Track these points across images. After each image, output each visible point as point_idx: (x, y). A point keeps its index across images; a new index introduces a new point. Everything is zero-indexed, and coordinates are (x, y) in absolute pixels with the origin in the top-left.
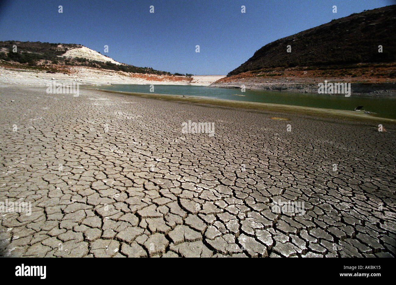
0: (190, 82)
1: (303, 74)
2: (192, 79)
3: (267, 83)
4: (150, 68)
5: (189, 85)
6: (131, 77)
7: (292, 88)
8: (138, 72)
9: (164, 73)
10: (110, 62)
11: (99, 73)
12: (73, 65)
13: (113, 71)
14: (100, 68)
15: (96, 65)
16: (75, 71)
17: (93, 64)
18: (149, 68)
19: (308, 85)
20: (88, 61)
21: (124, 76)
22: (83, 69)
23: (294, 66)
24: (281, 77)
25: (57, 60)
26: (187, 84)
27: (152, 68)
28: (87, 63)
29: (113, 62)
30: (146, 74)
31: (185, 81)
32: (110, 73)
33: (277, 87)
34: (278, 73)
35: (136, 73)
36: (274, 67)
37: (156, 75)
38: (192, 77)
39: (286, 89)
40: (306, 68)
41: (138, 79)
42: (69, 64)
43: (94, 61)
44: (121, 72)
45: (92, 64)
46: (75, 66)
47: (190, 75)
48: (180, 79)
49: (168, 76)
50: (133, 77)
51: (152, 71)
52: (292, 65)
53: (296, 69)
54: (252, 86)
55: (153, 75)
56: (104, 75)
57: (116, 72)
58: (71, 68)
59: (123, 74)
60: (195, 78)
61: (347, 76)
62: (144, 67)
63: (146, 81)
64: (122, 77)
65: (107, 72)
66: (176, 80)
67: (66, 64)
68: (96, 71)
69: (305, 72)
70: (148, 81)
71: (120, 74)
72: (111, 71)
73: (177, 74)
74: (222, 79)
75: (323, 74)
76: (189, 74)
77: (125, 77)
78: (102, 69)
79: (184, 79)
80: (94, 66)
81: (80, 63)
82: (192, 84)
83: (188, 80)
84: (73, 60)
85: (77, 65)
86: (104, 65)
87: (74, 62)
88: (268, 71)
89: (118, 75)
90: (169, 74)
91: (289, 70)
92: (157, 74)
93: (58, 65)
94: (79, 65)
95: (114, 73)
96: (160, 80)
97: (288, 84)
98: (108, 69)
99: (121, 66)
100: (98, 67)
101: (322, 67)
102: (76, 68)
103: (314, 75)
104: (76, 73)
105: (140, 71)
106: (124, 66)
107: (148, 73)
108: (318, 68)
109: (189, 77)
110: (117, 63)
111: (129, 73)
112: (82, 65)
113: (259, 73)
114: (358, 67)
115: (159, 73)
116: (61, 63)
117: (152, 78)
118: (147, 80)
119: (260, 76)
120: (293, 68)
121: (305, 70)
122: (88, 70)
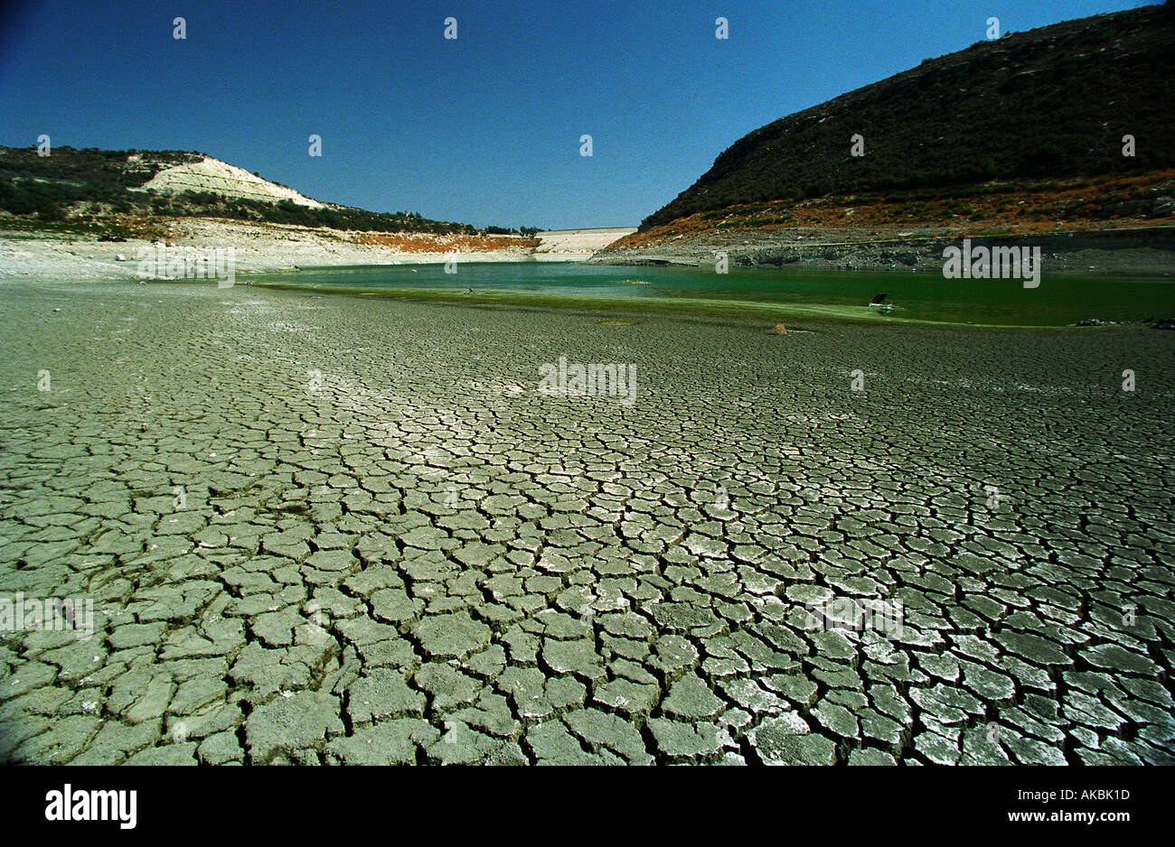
0: (534, 251)
1: (842, 217)
2: (538, 243)
3: (744, 245)
4: (414, 214)
5: (530, 260)
6: (357, 243)
7: (810, 256)
8: (375, 229)
9: (455, 228)
10: (291, 200)
11: (257, 235)
12: (177, 214)
13: (300, 227)
14: (260, 221)
15: (249, 211)
16: (187, 233)
17: (240, 209)
18: (411, 216)
19: (855, 248)
20: (224, 202)
21: (335, 242)
22: (210, 225)
23: (819, 196)
24: (783, 228)
25: (130, 200)
26: (523, 259)
27: (418, 215)
28: (221, 206)
29: (299, 200)
30: (400, 234)
31: (517, 248)
32: (292, 233)
33: (772, 254)
34: (775, 217)
35: (371, 232)
36: (765, 199)
37: (430, 236)
38: (538, 236)
39: (796, 260)
40: (852, 198)
41: (376, 249)
42: (166, 213)
43: (243, 202)
44: (325, 229)
45: (236, 210)
46: (185, 216)
47: (533, 231)
48: (503, 244)
49: (467, 236)
50: (363, 243)
51: (419, 224)
52: (812, 193)
53: (825, 203)
54: (702, 255)
55: (420, 235)
56: (273, 241)
57: (309, 231)
58: (173, 224)
59: (330, 236)
60: (547, 239)
61: (958, 218)
62: (393, 213)
63: (402, 253)
64: (329, 244)
65: (283, 233)
66: (491, 246)
67: (157, 212)
68: (250, 230)
69: (849, 212)
70: (407, 253)
71: (324, 236)
72: (294, 227)
73: (493, 230)
74: (624, 238)
75: (897, 213)
76: (527, 227)
77: (336, 245)
78: (268, 224)
79: (515, 244)
80: (243, 216)
81: (199, 209)
82: (539, 257)
83: (528, 246)
84: (176, 200)
85: (189, 214)
86: (273, 210)
87: (180, 206)
88: (750, 212)
89: (316, 238)
90: (470, 230)
91: (804, 206)
92: (435, 232)
93: (133, 217)
94: (198, 215)
95: (304, 233)
96: (443, 249)
97: (799, 246)
98: (285, 223)
99: (325, 211)
100: (254, 218)
101: (894, 195)
102: (188, 223)
103: (872, 217)
104: (188, 237)
105: (381, 224)
106: (333, 212)
107: (408, 229)
108: (883, 199)
109: (530, 237)
110: (313, 204)
111: (349, 231)
112: (206, 214)
113: (724, 219)
114: (986, 192)
115: (440, 229)
116: (140, 211)
117: (418, 245)
118: (404, 249)
119: (727, 226)
120: (817, 201)
121: (848, 205)
122: (224, 227)
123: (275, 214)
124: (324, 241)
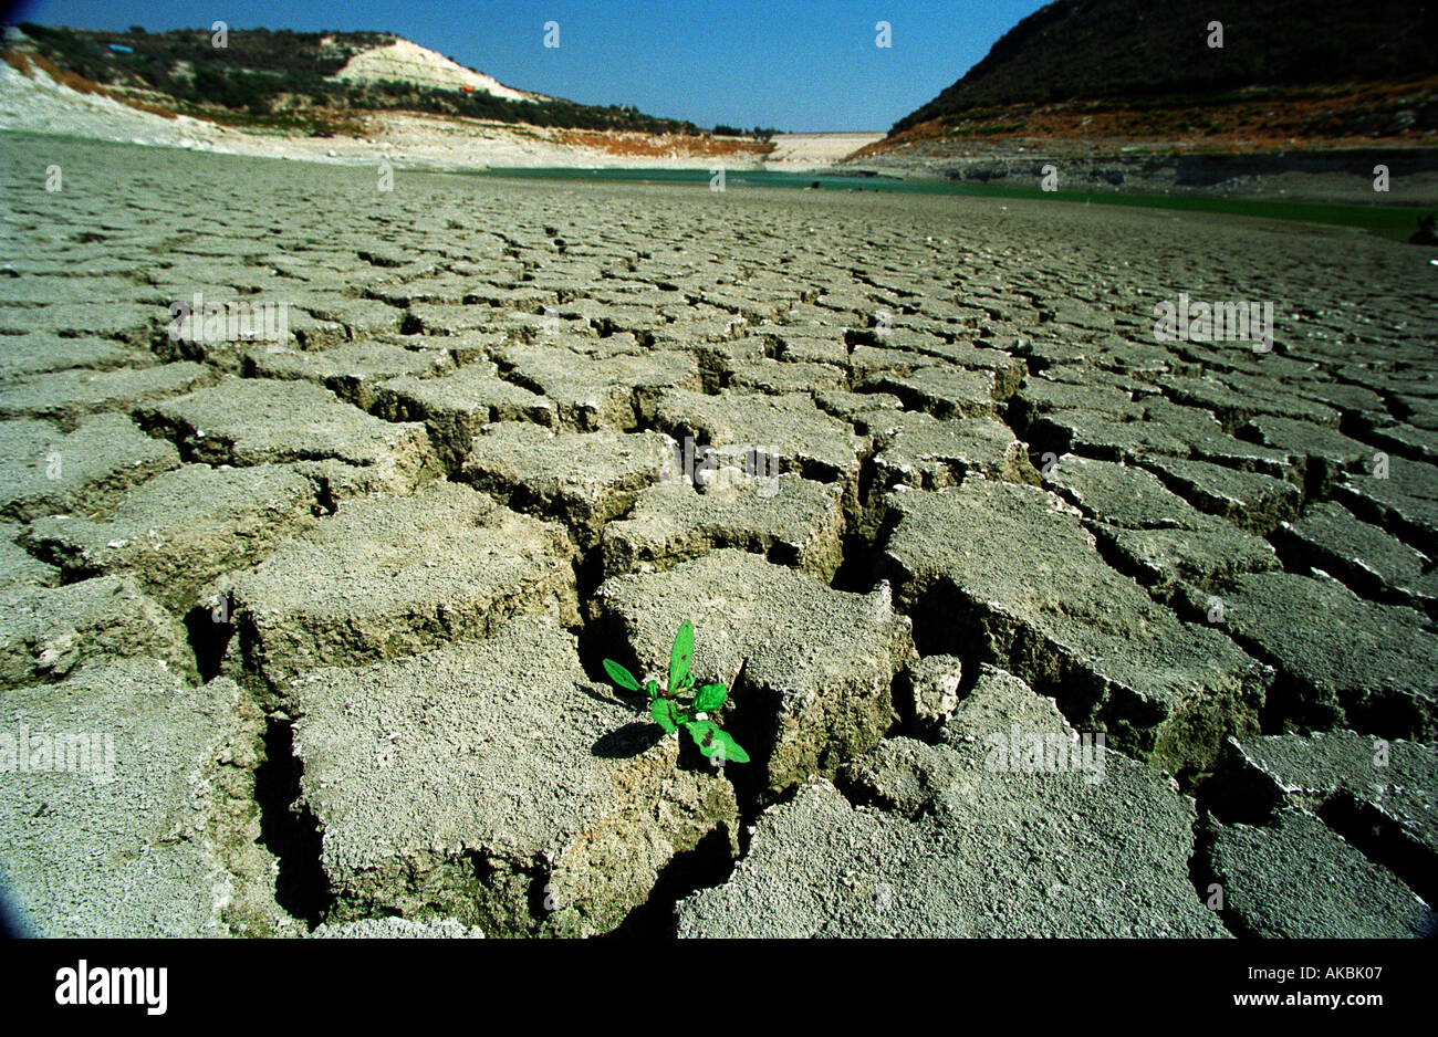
0: (765, 159)
1: (1075, 126)
2: (772, 148)
3: (964, 156)
4: (631, 107)
5: (758, 169)
6: (557, 142)
7: (1019, 171)
8: (579, 126)
9: (673, 127)
10: (487, 91)
11: (451, 131)
12: (372, 107)
13: (497, 123)
14: (455, 115)
15: (443, 103)
16: (382, 129)
17: (433, 100)
18: (627, 110)
19: (1068, 163)
20: (418, 93)
21: (533, 141)
22: (404, 120)
23: (1062, 100)
24: (1009, 140)
25: (326, 91)
26: (751, 167)
27: (635, 110)
28: (415, 98)
29: (497, 91)
30: (609, 133)
31: (746, 155)
32: (488, 130)
33: (982, 168)
34: (1009, 124)
35: (575, 130)
36: (1007, 102)
37: (643, 136)
38: (772, 141)
39: (1003, 175)
40: (1096, 103)
41: (579, 150)
42: (362, 106)
43: (439, 93)
44: (524, 125)
45: (429, 102)
46: (378, 109)
47: (769, 133)
48: (730, 149)
49: (687, 138)
50: (564, 142)
51: (633, 120)
52: (1057, 96)
53: (1065, 110)
54: (913, 168)
55: (632, 135)
56: (469, 139)
57: (506, 127)
58: (369, 118)
59: (529, 134)
60: (781, 142)
61: (1193, 132)
62: (606, 105)
63: (610, 156)
64: (526, 143)
65: (478, 129)
66: (715, 151)
67: (354, 105)
68: (444, 125)
69: (1086, 121)
70: (614, 156)
71: (522, 134)
72: (490, 122)
73: (720, 130)
74: (870, 145)
75: (1134, 124)
76: (764, 128)
77: (533, 145)
78: (463, 118)
79: (743, 149)
80: (436, 110)
81: (393, 101)
82: (770, 166)
83: (759, 152)
84: (371, 91)
85: (384, 107)
86: (468, 103)
87: (374, 98)
89: (512, 135)
90: (691, 129)
91: (1043, 113)
92: (649, 131)
93: (331, 111)
94: (391, 108)
95: (500, 130)
96: (656, 152)
98: (481, 118)
99: (524, 103)
100: (448, 112)
101: (1139, 102)
102: (384, 118)
103: (1106, 128)
104: (384, 133)
105: (587, 121)
106: (532, 105)
107: (618, 127)
108: (1127, 105)
109: (764, 139)
110: (512, 96)
111: (549, 128)
112: (400, 107)
113: (958, 125)
114: (1239, 101)
115: (654, 127)
116: (336, 103)
117: (628, 147)
118: (611, 152)
119: (956, 134)
120: (1059, 106)
121: (1088, 112)
122: (418, 122)
123: (471, 107)
124: (521, 140)
